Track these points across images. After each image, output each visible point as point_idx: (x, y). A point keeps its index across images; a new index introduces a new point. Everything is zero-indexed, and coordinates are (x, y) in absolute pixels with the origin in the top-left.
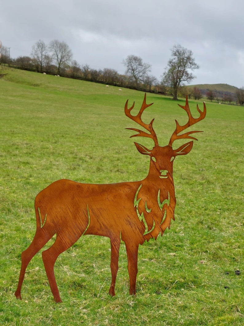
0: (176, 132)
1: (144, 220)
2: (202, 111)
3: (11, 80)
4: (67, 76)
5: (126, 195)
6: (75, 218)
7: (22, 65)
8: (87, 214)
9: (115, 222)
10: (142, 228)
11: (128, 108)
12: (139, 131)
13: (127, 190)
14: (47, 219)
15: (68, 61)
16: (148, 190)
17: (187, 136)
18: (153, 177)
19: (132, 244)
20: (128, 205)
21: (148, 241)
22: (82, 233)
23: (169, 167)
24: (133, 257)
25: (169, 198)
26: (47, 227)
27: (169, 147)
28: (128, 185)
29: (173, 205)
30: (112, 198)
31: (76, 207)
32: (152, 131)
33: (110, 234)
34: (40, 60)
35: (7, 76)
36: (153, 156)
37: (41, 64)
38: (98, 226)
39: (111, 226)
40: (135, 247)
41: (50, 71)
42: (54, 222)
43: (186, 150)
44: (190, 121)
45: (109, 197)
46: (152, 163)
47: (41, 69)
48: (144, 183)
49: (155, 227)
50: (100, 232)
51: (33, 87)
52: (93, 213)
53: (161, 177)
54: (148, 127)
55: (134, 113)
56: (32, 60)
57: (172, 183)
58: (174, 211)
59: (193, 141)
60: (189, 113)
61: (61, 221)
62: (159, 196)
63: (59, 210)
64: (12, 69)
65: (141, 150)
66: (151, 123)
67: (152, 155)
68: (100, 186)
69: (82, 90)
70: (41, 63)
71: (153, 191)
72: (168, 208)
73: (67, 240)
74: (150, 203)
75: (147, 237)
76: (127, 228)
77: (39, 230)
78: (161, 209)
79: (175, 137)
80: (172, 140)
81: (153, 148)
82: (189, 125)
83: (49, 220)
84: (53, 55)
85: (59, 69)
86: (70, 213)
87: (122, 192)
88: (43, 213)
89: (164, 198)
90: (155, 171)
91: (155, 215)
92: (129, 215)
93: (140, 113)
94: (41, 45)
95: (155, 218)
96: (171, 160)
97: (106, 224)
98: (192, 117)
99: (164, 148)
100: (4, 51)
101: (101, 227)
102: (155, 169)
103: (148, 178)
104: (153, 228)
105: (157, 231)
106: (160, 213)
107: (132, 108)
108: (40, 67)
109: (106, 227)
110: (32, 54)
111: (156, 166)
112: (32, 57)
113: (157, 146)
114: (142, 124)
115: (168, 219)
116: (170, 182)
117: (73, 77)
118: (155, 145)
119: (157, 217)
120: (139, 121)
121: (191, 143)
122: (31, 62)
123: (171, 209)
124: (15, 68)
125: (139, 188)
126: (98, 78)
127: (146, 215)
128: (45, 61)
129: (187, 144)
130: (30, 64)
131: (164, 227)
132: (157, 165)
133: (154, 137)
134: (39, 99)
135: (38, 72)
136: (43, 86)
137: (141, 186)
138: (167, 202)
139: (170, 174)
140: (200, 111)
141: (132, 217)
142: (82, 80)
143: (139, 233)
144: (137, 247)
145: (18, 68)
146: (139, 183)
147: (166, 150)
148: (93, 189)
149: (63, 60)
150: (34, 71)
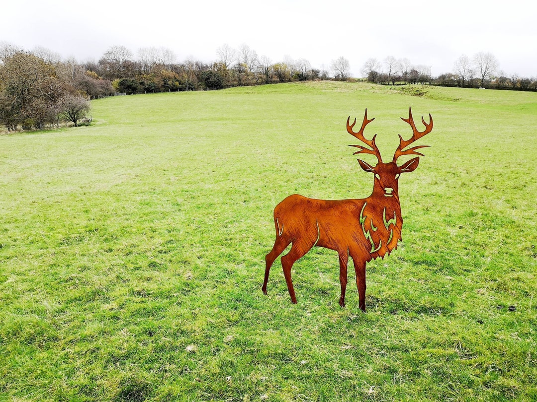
0: (400, 148)
1: (370, 238)
2: (428, 123)
3: (431, 97)
4: (492, 88)
5: (352, 212)
6: (307, 230)
7: (443, 82)
8: (317, 227)
9: (342, 236)
10: (369, 246)
11: (350, 125)
12: (362, 148)
13: (352, 207)
14: (284, 229)
15: (493, 72)
16: (373, 208)
17: (412, 151)
18: (377, 194)
19: (359, 260)
20: (354, 221)
21: (375, 259)
22: (313, 245)
23: (395, 185)
24: (361, 273)
25: (395, 217)
26: (284, 235)
27: (393, 164)
28: (353, 202)
29: (399, 225)
30: (339, 214)
31: (307, 220)
32: (375, 147)
33: (338, 248)
34: (463, 74)
35: (427, 94)
36: (377, 173)
37: (463, 79)
38: (326, 239)
39: (339, 241)
40: (362, 263)
41: (472, 84)
42: (289, 232)
43: (411, 166)
44: (415, 135)
45: (335, 213)
46: (376, 180)
47: (463, 83)
48: (368, 201)
49: (381, 246)
50: (329, 245)
51: (452, 102)
52: (322, 226)
53: (385, 195)
54: (370, 143)
55: (356, 129)
56: (454, 76)
57: (398, 202)
58: (401, 232)
59: (419, 157)
60: (413, 126)
61: (295, 232)
62: (384, 214)
63: (293, 221)
64: (432, 86)
65: (365, 167)
66: (374, 139)
67: (375, 173)
68: (327, 202)
69: (508, 101)
70: (463, 77)
71: (378, 209)
72: (395, 228)
73: (300, 249)
74: (376, 222)
75: (374, 255)
76: (354, 244)
77: (278, 237)
78: (387, 228)
79: (399, 153)
80: (396, 157)
81: (377, 165)
82: (413, 139)
83: (285, 230)
84: (476, 68)
85: (482, 81)
86: (302, 225)
87: (347, 209)
88: (281, 224)
89: (389, 217)
90: (379, 189)
91: (381, 234)
92: (355, 231)
93: (362, 129)
94: (464, 59)
95: (381, 237)
96: (396, 178)
97: (333, 238)
98: (416, 130)
99: (387, 164)
100: (426, 70)
101: (329, 240)
102: (379, 187)
103: (372, 196)
104: (380, 247)
105: (384, 250)
106: (385, 232)
107: (353, 125)
108: (462, 82)
109: (334, 242)
110: (454, 70)
111: (380, 184)
112: (454, 73)
113: (380, 163)
114: (363, 140)
115: (395, 239)
116: (395, 200)
117: (499, 87)
118: (379, 162)
119: (383, 236)
120: (361, 137)
121: (417, 159)
122: (452, 78)
123: (398, 229)
124: (436, 85)
125: (364, 206)
126: (529, 86)
127: (372, 233)
128: (468, 75)
129: (412, 160)
130: (452, 80)
131: (390, 247)
132: (381, 182)
133: (377, 153)
134: (456, 113)
135: (460, 87)
136: (463, 101)
137: (366, 204)
138: (393, 221)
139: (395, 192)
140: (425, 124)
141: (358, 234)
142: (509, 90)
143: (366, 250)
144: (365, 264)
145: (439, 85)
146: (364, 201)
147: (390, 167)
148: (321, 205)
149: (488, 72)
150: (455, 86)
